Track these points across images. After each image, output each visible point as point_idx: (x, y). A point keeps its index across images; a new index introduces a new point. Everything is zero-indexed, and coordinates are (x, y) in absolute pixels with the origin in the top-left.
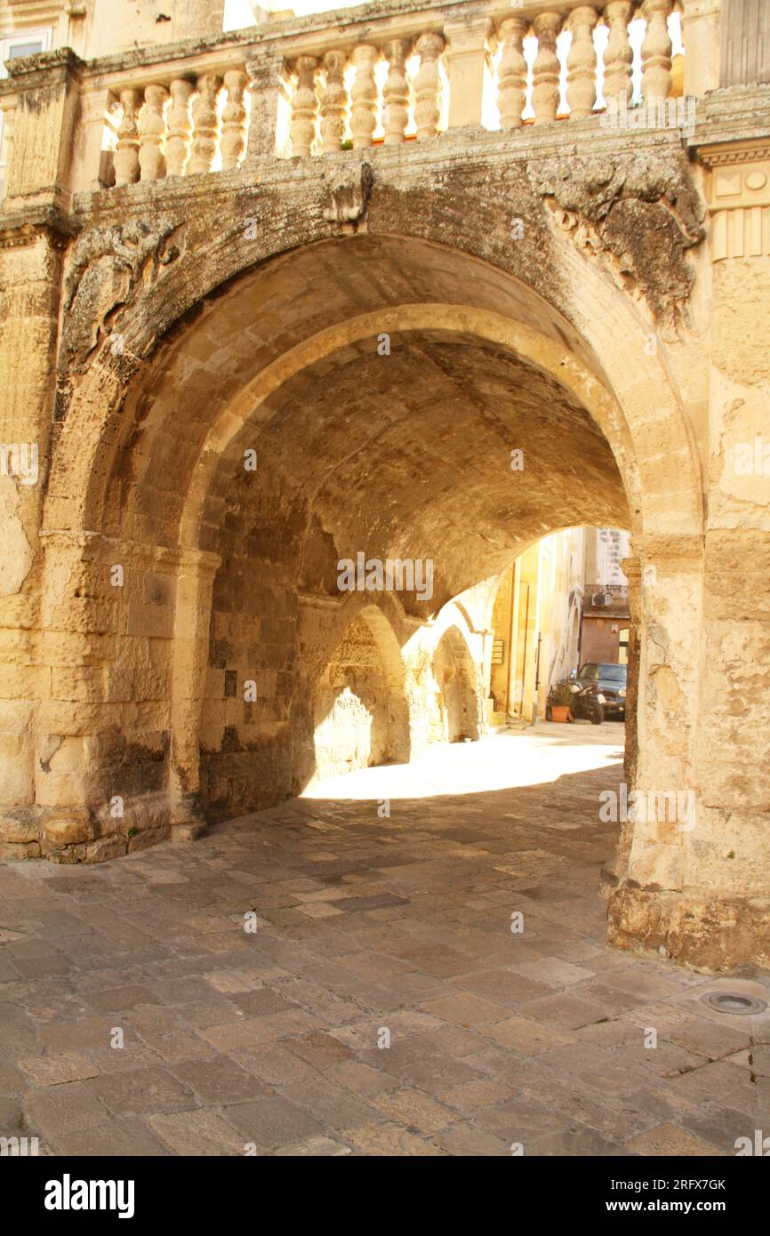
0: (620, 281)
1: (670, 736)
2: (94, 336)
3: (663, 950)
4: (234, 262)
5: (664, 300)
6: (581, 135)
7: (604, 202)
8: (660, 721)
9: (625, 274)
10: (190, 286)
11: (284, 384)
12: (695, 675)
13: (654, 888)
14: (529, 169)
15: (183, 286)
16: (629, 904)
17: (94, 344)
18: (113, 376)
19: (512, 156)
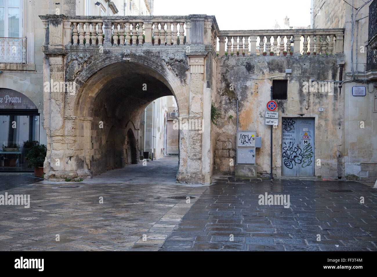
0: (176, 75)
1: (184, 149)
2: (74, 77)
3: (185, 182)
4: (104, 65)
5: (182, 79)
6: (169, 49)
7: (173, 62)
8: (183, 147)
9: (176, 74)
10: (95, 69)
11: (107, 82)
12: (188, 139)
13: (183, 173)
14: (160, 53)
15: (93, 69)
16: (179, 176)
17: (74, 78)
18: (79, 85)
19: (157, 51)
